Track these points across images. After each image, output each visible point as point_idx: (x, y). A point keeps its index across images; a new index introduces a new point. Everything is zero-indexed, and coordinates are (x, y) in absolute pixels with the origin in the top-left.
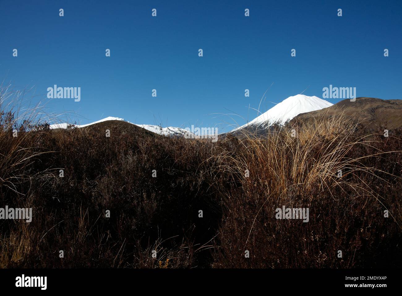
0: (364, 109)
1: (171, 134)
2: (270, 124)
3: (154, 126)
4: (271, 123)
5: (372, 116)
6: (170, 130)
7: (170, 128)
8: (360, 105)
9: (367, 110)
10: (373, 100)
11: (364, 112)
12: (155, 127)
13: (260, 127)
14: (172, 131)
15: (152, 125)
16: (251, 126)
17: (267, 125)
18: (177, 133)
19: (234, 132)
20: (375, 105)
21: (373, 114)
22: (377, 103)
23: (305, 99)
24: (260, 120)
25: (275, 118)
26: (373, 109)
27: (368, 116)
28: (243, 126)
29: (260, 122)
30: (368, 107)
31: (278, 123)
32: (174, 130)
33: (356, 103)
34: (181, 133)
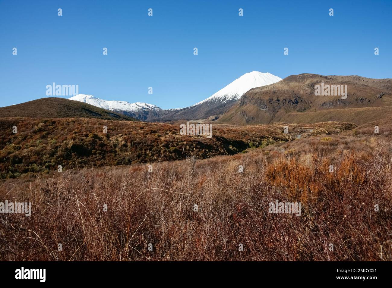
0: (305, 84)
1: (138, 109)
2: (228, 98)
3: (122, 102)
4: (230, 97)
5: (311, 90)
6: (137, 105)
7: (138, 103)
8: (303, 80)
9: (308, 85)
10: (314, 76)
11: (305, 87)
12: (124, 102)
13: (219, 101)
14: (140, 106)
15: (121, 101)
16: (211, 100)
17: (225, 99)
18: (144, 108)
19: (196, 106)
20: (314, 80)
21: (312, 88)
22: (316, 79)
23: (260, 75)
24: (219, 94)
25: (232, 93)
26: (312, 84)
27: (308, 90)
28: (204, 101)
29: (219, 96)
30: (308, 82)
31: (235, 97)
32: (141, 106)
33: (299, 78)
34: (148, 108)
